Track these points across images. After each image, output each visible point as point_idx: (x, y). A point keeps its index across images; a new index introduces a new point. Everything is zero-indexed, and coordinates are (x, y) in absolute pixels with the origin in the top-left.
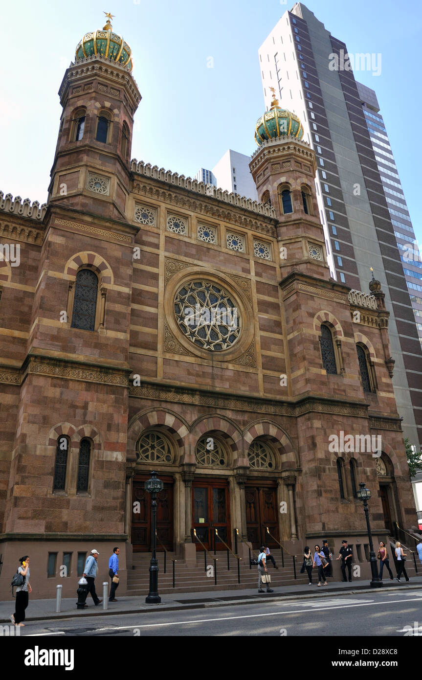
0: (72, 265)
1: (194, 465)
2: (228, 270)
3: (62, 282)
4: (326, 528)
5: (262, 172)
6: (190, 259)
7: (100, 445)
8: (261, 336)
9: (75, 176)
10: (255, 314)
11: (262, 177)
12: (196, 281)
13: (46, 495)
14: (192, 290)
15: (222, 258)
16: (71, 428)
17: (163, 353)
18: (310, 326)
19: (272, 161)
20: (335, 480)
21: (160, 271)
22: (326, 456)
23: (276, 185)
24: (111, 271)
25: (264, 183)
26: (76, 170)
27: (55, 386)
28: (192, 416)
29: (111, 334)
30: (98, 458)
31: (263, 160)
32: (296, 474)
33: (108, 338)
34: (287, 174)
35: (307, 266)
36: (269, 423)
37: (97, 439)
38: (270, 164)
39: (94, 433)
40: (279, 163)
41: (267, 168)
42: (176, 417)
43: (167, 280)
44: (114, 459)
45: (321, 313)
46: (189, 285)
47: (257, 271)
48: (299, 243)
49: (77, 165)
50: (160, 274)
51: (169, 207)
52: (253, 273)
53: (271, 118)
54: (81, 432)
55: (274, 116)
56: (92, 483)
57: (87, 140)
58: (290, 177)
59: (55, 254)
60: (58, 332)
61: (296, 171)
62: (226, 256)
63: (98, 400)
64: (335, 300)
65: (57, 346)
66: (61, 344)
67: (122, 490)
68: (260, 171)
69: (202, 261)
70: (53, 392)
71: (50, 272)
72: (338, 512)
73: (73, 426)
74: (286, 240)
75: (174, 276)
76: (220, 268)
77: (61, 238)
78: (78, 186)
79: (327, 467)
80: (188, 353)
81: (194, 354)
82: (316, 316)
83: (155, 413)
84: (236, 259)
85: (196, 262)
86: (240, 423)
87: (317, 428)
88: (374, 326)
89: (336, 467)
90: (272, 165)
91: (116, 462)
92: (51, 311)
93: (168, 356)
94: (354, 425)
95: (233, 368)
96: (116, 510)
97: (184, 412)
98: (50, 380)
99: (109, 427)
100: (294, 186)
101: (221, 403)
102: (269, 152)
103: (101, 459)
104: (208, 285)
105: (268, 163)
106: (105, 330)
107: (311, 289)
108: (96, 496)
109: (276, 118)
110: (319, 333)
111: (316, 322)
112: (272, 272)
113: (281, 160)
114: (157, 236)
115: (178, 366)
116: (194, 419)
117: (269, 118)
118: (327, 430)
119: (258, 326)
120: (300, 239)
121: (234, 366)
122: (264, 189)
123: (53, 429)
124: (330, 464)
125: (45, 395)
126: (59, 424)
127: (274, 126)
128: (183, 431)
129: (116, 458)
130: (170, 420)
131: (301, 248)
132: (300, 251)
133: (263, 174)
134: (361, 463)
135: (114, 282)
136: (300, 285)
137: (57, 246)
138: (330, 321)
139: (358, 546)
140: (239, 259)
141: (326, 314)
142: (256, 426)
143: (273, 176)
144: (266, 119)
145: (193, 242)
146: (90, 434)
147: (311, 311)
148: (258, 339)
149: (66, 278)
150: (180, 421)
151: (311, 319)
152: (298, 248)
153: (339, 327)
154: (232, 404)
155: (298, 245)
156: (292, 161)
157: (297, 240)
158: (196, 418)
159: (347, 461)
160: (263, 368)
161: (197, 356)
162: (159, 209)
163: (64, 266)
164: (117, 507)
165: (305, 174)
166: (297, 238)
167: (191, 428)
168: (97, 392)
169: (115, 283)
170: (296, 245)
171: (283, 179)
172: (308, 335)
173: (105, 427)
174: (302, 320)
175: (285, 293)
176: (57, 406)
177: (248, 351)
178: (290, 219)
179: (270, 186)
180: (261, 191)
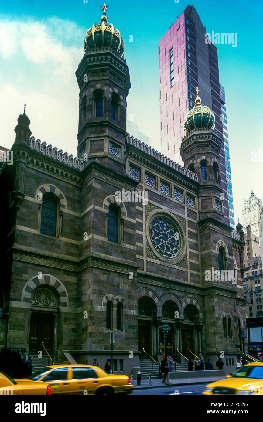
0: (106, 203)
1: (161, 318)
2: (175, 212)
3: (102, 213)
4: (218, 351)
5: (190, 150)
6: (157, 204)
7: (126, 306)
8: (189, 252)
9: (101, 142)
10: (187, 239)
11: (189, 153)
12: (159, 217)
13: (104, 332)
14: (158, 222)
15: (172, 205)
16: (112, 297)
17: (146, 258)
18: (214, 248)
19: (198, 144)
20: (222, 328)
21: (144, 210)
22: (219, 316)
23: (199, 160)
24: (125, 208)
25: (190, 159)
26: (101, 139)
27: (103, 274)
28: (160, 293)
29: (128, 246)
30: (125, 313)
31: (192, 143)
32: (203, 324)
33: (126, 248)
34: (206, 154)
35: (214, 214)
36: (193, 298)
37: (125, 303)
38: (196, 146)
39: (123, 300)
40: (202, 146)
41: (194, 148)
42: (153, 292)
43: (147, 216)
44: (132, 314)
45: (219, 242)
46: (156, 219)
47: (188, 214)
48: (211, 200)
49: (101, 135)
50: (143, 212)
51: (147, 169)
52: (186, 215)
53: (198, 112)
54: (117, 299)
55: (200, 112)
56: (123, 326)
57: (107, 117)
58: (208, 157)
59: (97, 195)
60: (103, 243)
61: (212, 153)
62: (174, 204)
63: (124, 283)
64: (226, 235)
65: (103, 251)
66: (104, 250)
67: (136, 329)
68: (188, 149)
69: (163, 205)
70: (103, 277)
71: (95, 206)
72: (222, 343)
73: (113, 296)
74: (203, 197)
75: (150, 213)
76: (171, 211)
77: (99, 185)
78: (104, 150)
79: (219, 321)
80: (157, 258)
81: (160, 259)
82: (217, 243)
83: (144, 290)
84: (179, 206)
85: (160, 206)
86: (180, 297)
87: (216, 302)
88: (237, 250)
89: (223, 322)
90: (198, 147)
91: (133, 315)
92: (99, 231)
93: (149, 259)
94: (231, 302)
95: (177, 268)
96: (134, 339)
97: (157, 290)
98: (101, 271)
99: (130, 297)
100: (210, 163)
101: (172, 286)
102: (197, 138)
103: (127, 314)
104: (165, 220)
105: (195, 145)
106: (125, 244)
107: (216, 227)
108: (125, 332)
109: (202, 113)
110: (218, 252)
111: (217, 246)
112: (195, 215)
113: (203, 144)
114: (141, 187)
115: (153, 265)
116: (161, 294)
117: (197, 113)
118: (220, 303)
119: (188, 246)
120: (211, 198)
121: (177, 267)
122: (191, 162)
123: (104, 297)
124: (220, 320)
125: (100, 279)
126: (107, 295)
127: (199, 119)
128: (156, 300)
129: (133, 313)
130: (150, 294)
131: (212, 203)
132: (211, 204)
133: (190, 152)
134: (232, 320)
135: (128, 215)
136: (211, 225)
137: (98, 190)
138: (223, 246)
139: (230, 359)
140: (180, 206)
141: (222, 242)
142: (187, 299)
143: (198, 155)
144: (195, 113)
145: (158, 193)
146: (121, 300)
147: (215, 240)
148: (188, 253)
149: (104, 211)
150: (155, 294)
151: (215, 244)
152: (210, 203)
153: (227, 250)
154: (177, 287)
155: (210, 201)
156: (210, 146)
157: (210, 198)
158: (162, 294)
159: (227, 319)
160: (190, 269)
161: (161, 260)
162: (141, 170)
163: (102, 203)
164: (134, 338)
165: (216, 156)
166: (210, 196)
167: (159, 299)
168: (123, 278)
169: (128, 217)
170: (208, 201)
171: (204, 158)
172: (213, 253)
173: (127, 297)
174: (211, 245)
175: (201, 228)
176: (106, 285)
177: (183, 259)
178: (206, 184)
179: (195, 161)
180: (188, 163)
